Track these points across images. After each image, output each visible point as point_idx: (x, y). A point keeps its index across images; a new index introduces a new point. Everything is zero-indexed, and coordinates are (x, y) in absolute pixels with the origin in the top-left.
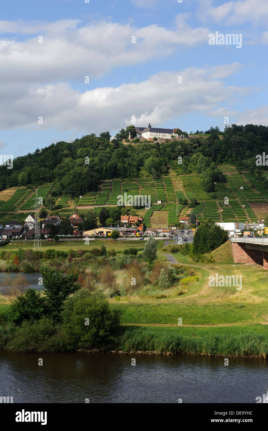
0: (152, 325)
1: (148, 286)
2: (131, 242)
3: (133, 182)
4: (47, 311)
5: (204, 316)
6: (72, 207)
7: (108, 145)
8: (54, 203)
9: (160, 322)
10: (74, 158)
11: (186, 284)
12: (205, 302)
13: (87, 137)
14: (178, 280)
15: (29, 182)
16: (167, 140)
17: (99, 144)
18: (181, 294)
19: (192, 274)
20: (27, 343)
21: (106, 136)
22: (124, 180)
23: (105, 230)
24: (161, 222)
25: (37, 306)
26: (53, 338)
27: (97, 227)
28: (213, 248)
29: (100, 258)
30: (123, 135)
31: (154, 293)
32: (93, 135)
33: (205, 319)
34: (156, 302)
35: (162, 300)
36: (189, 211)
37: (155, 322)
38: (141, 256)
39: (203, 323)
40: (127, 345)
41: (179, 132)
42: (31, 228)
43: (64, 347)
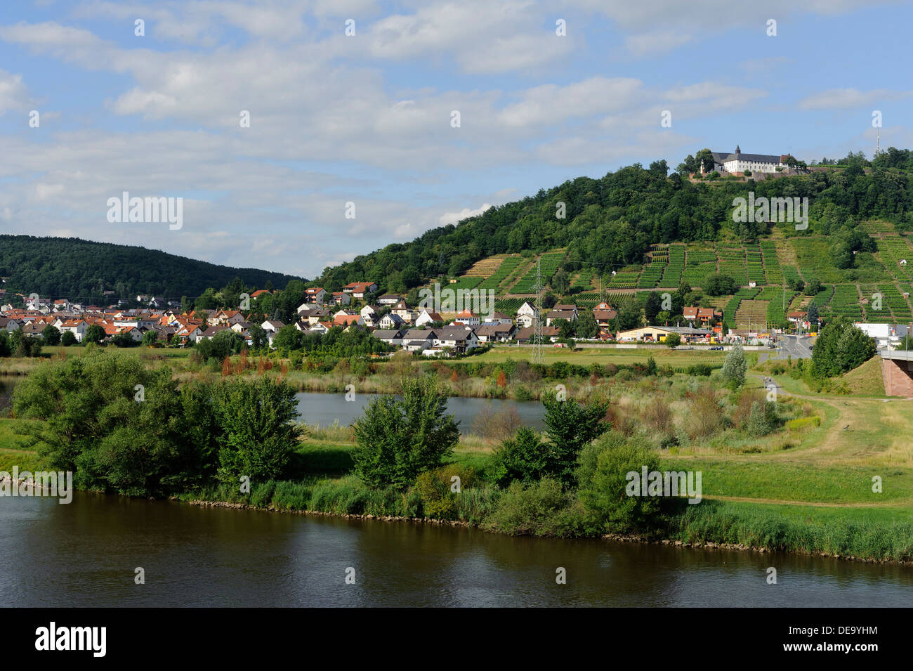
0: (734, 499)
1: (729, 432)
2: (701, 353)
3: (706, 249)
4: (553, 467)
5: (829, 488)
6: (599, 291)
7: (663, 184)
8: (568, 282)
9: (749, 494)
10: (603, 206)
11: (798, 430)
12: (831, 462)
13: (627, 170)
14: (783, 422)
15: (526, 246)
16: (769, 176)
17: (648, 181)
18: (787, 447)
19: (809, 413)
20: (519, 520)
21: (660, 167)
22: (691, 244)
23: (655, 331)
24: (755, 319)
25: (535, 457)
26: (562, 513)
27: (642, 326)
28: (847, 368)
29: (646, 380)
30: (691, 166)
31: (739, 444)
32: (637, 166)
33: (830, 493)
34: (743, 459)
35: (754, 456)
36: (807, 301)
37: (740, 494)
38: (717, 379)
39: (825, 500)
40: (690, 530)
41: (790, 161)
42: (527, 325)
43: (581, 529)
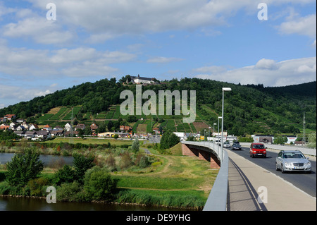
0: (135, 189)
1: (134, 166)
2: (125, 141)
4: (76, 178)
5: (164, 185)
6: (92, 120)
7: (114, 85)
8: (82, 117)
9: (139, 187)
10: (95, 92)
11: (155, 166)
12: (165, 176)
13: (103, 80)
14: (151, 163)
15: (68, 104)
16: (148, 84)
17: (109, 84)
18: (152, 171)
19: (159, 161)
20: (63, 196)
21: (114, 80)
23: (110, 133)
24: (143, 130)
25: (70, 175)
26: (78, 194)
27: (106, 132)
28: (171, 146)
29: (107, 150)
30: (123, 80)
31: (137, 170)
32: (106, 79)
33: (165, 186)
34: (137, 175)
35: (141, 175)
36: (159, 125)
37: (137, 187)
38: (130, 149)
39: (163, 189)
40: (120, 199)
41: (155, 80)
42: (68, 130)
43: (84, 199)
